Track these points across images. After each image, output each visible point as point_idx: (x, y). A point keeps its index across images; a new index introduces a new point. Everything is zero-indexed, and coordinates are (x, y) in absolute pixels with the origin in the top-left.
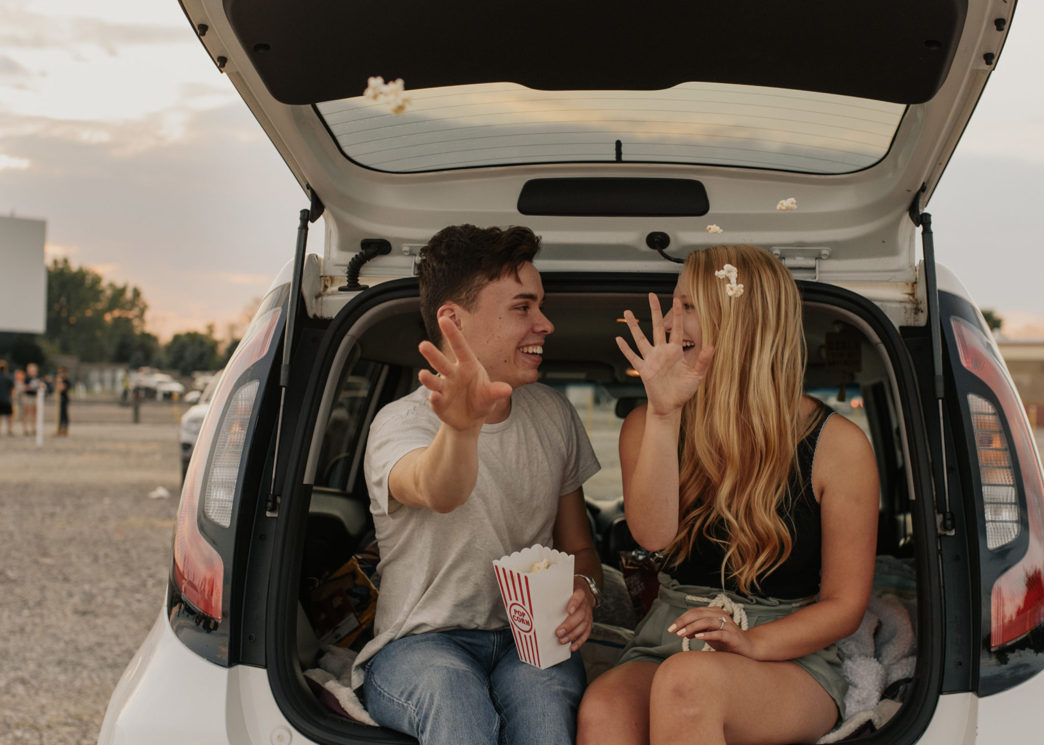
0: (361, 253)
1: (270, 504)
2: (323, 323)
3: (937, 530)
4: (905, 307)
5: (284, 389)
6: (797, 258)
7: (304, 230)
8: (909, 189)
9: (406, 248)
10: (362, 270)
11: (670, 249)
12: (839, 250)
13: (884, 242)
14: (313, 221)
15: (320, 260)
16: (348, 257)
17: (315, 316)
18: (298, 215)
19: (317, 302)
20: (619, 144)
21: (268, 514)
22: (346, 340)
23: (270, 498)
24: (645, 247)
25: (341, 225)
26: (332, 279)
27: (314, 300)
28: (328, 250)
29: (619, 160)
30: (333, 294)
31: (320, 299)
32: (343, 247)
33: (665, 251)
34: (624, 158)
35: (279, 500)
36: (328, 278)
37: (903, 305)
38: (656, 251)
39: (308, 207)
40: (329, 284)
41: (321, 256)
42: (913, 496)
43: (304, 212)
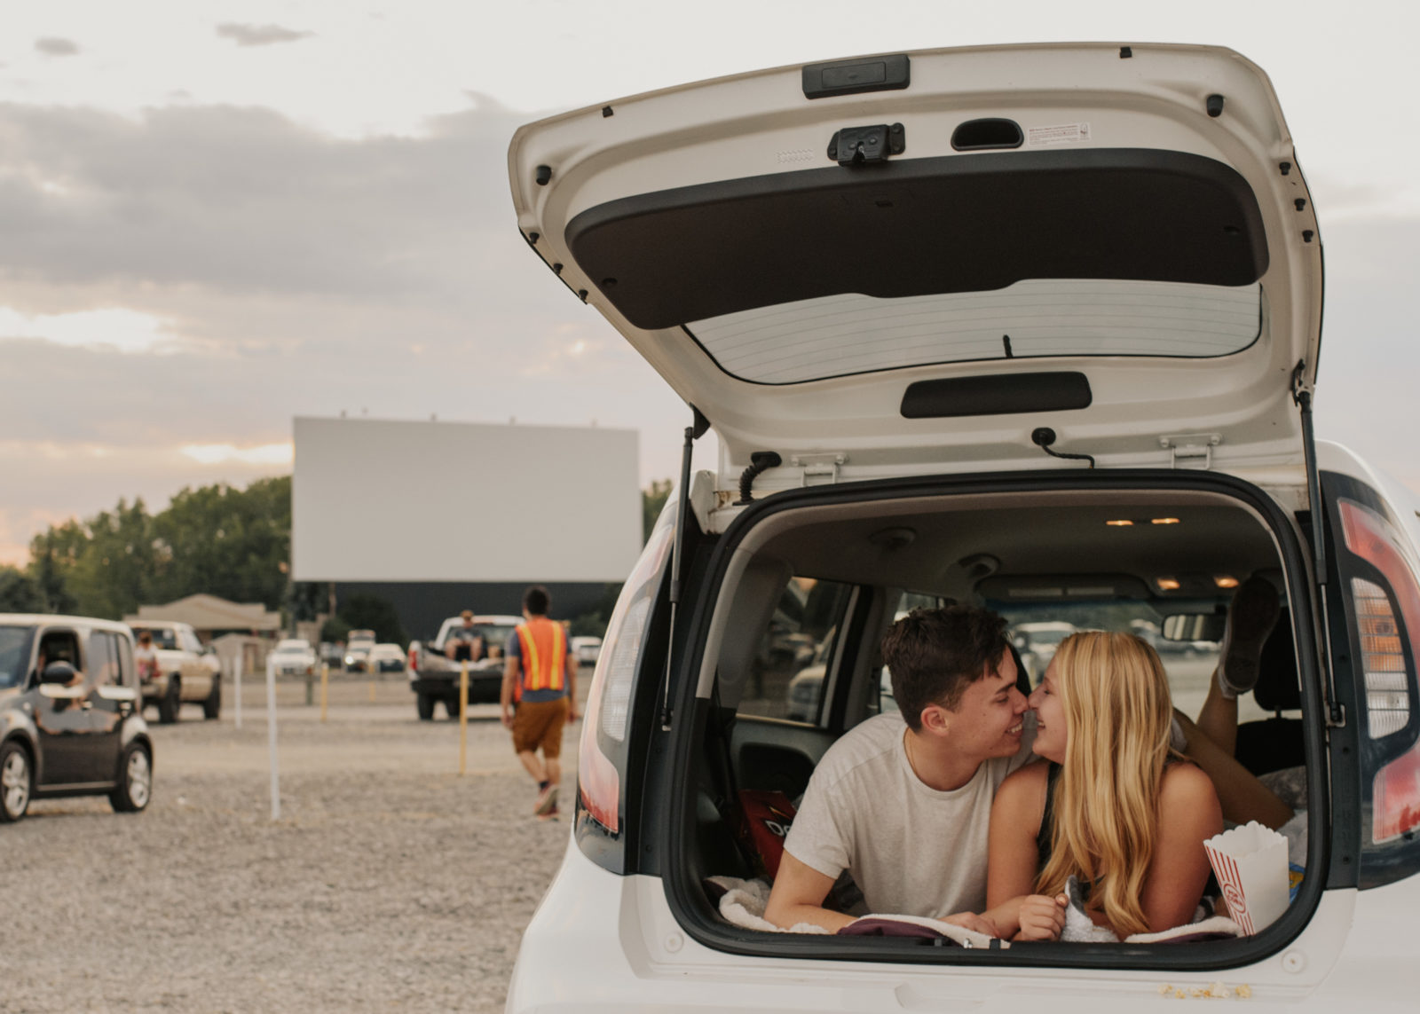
0: (751, 467)
1: (663, 718)
2: (713, 537)
3: (1325, 722)
4: (1298, 492)
5: (674, 605)
6: (1188, 446)
7: (689, 446)
8: (1284, 367)
9: (795, 459)
10: (754, 483)
11: (1056, 446)
12: (1228, 436)
13: (1274, 424)
14: (697, 438)
15: (714, 475)
16: (740, 471)
17: (709, 532)
18: (683, 433)
19: (709, 517)
20: (1006, 339)
21: (665, 728)
22: (737, 554)
23: (664, 712)
24: (1031, 444)
25: (729, 439)
26: (728, 494)
27: (707, 516)
28: (721, 467)
29: (1009, 355)
30: (728, 508)
31: (712, 515)
32: (735, 462)
33: (1049, 447)
34: (1014, 353)
35: (672, 713)
36: (725, 494)
37: (1296, 489)
38: (1040, 447)
39: (692, 424)
40: (725, 499)
41: (715, 471)
42: (1301, 689)
43: (688, 430)
